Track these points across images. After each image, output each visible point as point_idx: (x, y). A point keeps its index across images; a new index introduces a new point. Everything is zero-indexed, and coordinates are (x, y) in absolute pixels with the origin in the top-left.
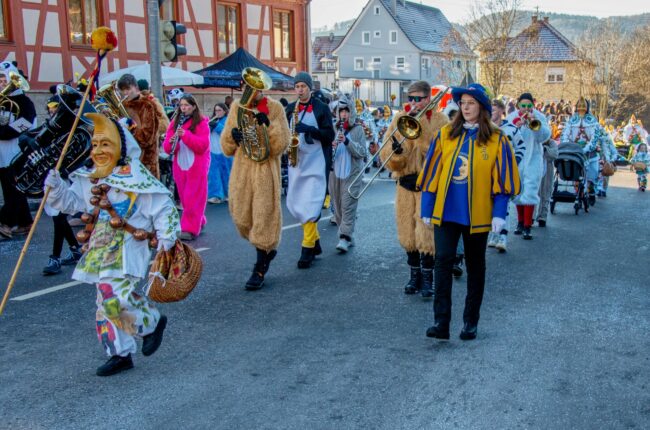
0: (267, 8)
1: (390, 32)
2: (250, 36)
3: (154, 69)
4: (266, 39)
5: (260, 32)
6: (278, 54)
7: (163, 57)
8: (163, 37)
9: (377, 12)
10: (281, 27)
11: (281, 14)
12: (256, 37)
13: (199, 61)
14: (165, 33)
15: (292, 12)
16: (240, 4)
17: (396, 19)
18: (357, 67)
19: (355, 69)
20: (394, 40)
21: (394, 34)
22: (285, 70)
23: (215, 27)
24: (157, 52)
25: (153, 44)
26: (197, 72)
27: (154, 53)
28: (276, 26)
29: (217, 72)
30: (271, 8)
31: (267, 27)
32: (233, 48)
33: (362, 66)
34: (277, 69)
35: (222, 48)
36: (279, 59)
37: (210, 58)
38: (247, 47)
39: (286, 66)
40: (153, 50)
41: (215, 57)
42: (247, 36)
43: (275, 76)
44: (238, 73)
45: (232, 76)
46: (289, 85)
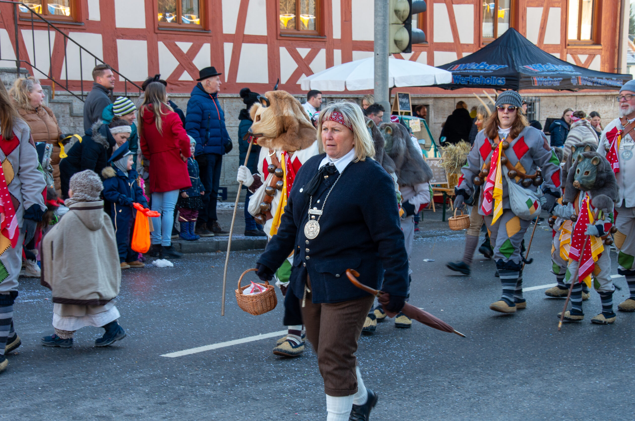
2: (529, 9)
3: (379, 63)
4: (555, 13)
5: (547, 3)
6: (572, 35)
7: (393, 48)
8: (393, 18)
12: (540, 10)
13: (451, 50)
14: (397, 12)
22: (583, 58)
24: (384, 40)
25: (380, 28)
26: (445, 67)
27: (380, 42)
29: (473, 66)
32: (503, 28)
34: (570, 59)
35: (487, 29)
36: (574, 43)
37: (468, 45)
38: (525, 27)
39: (583, 54)
40: (378, 37)
41: (475, 43)
42: (525, 10)
43: (561, 68)
44: (503, 66)
45: (494, 71)
46: (581, 83)
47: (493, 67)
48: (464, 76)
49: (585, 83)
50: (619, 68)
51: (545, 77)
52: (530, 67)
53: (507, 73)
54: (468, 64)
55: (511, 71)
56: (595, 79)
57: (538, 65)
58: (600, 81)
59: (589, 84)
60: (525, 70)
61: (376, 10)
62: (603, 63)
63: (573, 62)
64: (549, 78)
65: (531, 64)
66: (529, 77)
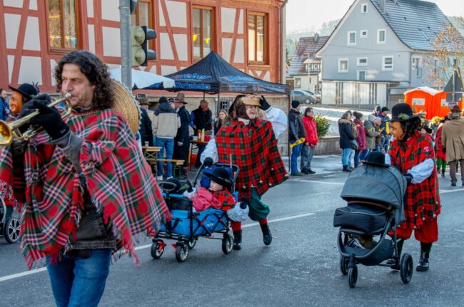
0: (242, 11)
1: (378, 31)
2: (223, 39)
3: (125, 73)
4: (240, 42)
5: (235, 36)
6: (251, 58)
7: (134, 63)
8: (134, 42)
9: (365, 10)
10: (255, 29)
11: (256, 16)
12: (230, 40)
13: (173, 65)
14: (136, 38)
15: (267, 14)
16: (214, 8)
17: (385, 17)
18: (342, 69)
19: (339, 71)
20: (382, 39)
21: (382, 33)
22: (259, 73)
23: (189, 31)
24: (128, 57)
25: (125, 49)
26: (169, 76)
27: (126, 58)
28: (251, 28)
29: (188, 76)
30: (246, 11)
31: (241, 31)
32: (207, 51)
33: (346, 67)
34: (250, 73)
35: (196, 51)
36: (252, 63)
37: (184, 62)
38: (221, 51)
39: (259, 70)
40: (124, 55)
41: (189, 61)
42: (221, 40)
43: (245, 79)
44: (208, 77)
45: (203, 80)
46: (259, 89)
47: (202, 77)
48: (183, 83)
49: (262, 90)
50: (281, 81)
51: (236, 85)
52: (226, 78)
53: (210, 81)
54: (185, 75)
55: (214, 81)
56: (268, 87)
57: (231, 77)
58: (270, 88)
59: (264, 90)
60: (223, 80)
61: (121, 36)
62: (271, 77)
63: (253, 76)
64: (239, 86)
65: (227, 75)
66: (226, 85)
